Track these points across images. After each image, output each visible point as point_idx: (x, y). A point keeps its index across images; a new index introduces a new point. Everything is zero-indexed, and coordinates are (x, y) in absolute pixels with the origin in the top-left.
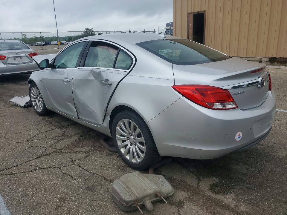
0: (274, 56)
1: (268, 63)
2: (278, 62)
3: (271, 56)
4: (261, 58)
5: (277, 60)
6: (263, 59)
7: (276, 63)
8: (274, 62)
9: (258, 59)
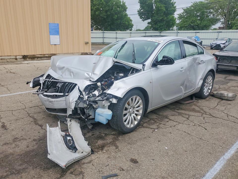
0: (26, 54)
1: (22, 59)
2: (29, 58)
3: (23, 54)
4: (16, 56)
5: (28, 57)
6: (18, 57)
7: (28, 59)
8: (27, 59)
9: (14, 57)
